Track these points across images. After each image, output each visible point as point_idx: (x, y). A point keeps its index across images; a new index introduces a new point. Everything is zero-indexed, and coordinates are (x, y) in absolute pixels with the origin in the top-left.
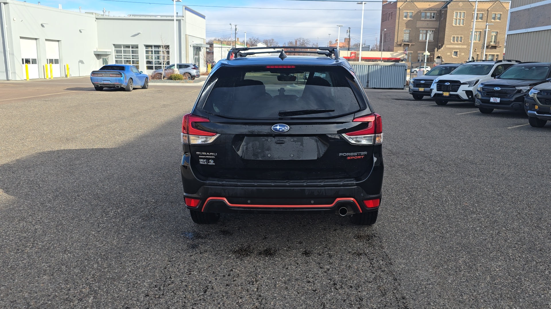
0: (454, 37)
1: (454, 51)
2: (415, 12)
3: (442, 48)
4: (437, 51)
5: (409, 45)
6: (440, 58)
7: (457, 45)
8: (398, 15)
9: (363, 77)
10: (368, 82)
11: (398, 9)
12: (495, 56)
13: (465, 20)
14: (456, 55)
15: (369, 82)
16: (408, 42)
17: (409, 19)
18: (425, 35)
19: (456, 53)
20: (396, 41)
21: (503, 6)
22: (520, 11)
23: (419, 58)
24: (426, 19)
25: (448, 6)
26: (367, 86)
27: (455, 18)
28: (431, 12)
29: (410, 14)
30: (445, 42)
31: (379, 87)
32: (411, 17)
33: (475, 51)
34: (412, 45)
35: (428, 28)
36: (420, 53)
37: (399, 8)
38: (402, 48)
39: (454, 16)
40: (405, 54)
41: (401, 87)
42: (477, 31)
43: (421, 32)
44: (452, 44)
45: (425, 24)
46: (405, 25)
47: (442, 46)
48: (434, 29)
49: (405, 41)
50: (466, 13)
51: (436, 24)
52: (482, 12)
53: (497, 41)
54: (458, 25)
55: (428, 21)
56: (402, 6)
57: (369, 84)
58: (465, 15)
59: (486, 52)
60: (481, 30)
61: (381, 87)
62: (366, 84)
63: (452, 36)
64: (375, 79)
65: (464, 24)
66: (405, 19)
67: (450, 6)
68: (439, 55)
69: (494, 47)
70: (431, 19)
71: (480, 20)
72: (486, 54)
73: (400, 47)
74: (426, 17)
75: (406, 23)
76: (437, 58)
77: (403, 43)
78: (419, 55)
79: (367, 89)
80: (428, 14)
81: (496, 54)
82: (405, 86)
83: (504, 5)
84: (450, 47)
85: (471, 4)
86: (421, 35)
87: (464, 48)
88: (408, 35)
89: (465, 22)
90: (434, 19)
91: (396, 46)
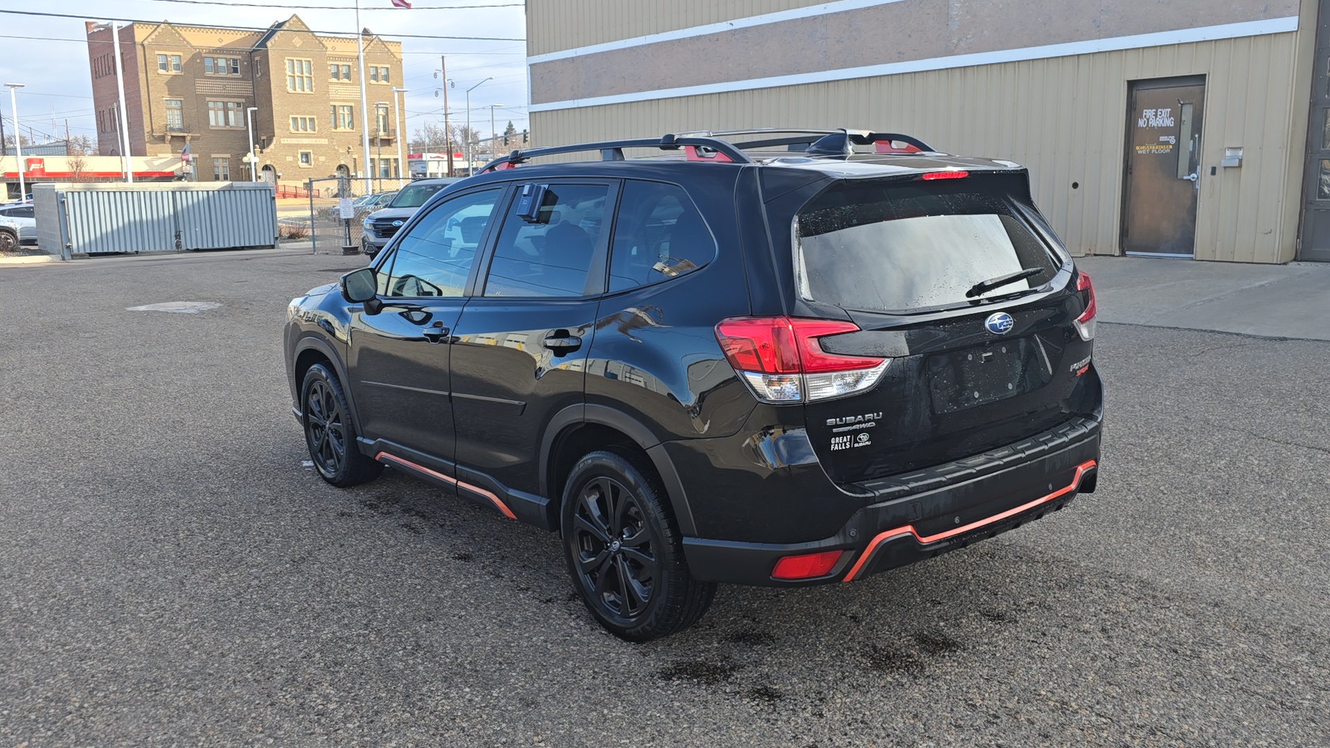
0: (295, 120)
1: (300, 151)
2: (186, 57)
3: (272, 146)
4: (261, 152)
5: (184, 137)
6: (270, 169)
7: (306, 137)
8: (143, 62)
9: (162, 223)
10: (178, 236)
11: (140, 47)
12: (392, 161)
13: (313, 79)
14: (307, 162)
15: (182, 234)
16: (180, 130)
17: (173, 72)
18: (221, 114)
19: (306, 155)
20: (147, 129)
21: (389, 50)
22: (552, 62)
23: (216, 170)
24: (217, 75)
25: (269, 44)
26: (178, 245)
27: (291, 74)
28: (228, 57)
29: (174, 61)
30: (276, 131)
31: (210, 246)
32: (177, 67)
33: (349, 152)
34: (193, 139)
35: (227, 96)
36: (218, 158)
37: (143, 45)
38: (168, 146)
39: (285, 69)
40: (184, 162)
41: (268, 243)
42: (344, 106)
43: (211, 105)
44: (292, 135)
45: (217, 87)
46: (166, 87)
47: (270, 140)
48: (243, 100)
49: (172, 130)
50: (312, 63)
51: (246, 88)
52: (346, 61)
53: (390, 128)
54: (299, 90)
55: (222, 78)
56: (149, 40)
57: (183, 240)
58: (312, 68)
59: (370, 154)
60: (353, 104)
61: (216, 246)
62: (174, 241)
63: (291, 116)
64: (196, 227)
65: (314, 89)
66: (161, 71)
67: (273, 46)
68: (268, 162)
69: (387, 142)
70: (230, 75)
71: (346, 81)
72: (372, 157)
73: (162, 145)
74: (216, 68)
75: (167, 84)
76: (263, 169)
77: (168, 134)
78: (216, 163)
79: (178, 253)
80: (222, 63)
81: (392, 157)
82: (277, 238)
83: (389, 47)
84: (289, 142)
85: (320, 42)
86: (212, 113)
87: (321, 146)
88: (177, 112)
89: (313, 84)
90: (238, 75)
91: (150, 142)
